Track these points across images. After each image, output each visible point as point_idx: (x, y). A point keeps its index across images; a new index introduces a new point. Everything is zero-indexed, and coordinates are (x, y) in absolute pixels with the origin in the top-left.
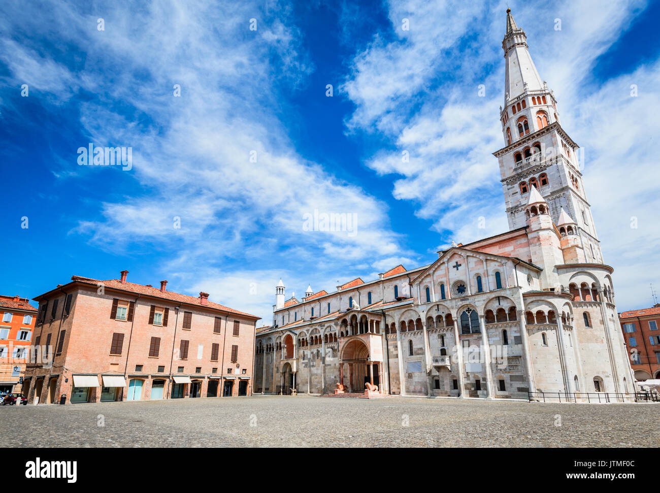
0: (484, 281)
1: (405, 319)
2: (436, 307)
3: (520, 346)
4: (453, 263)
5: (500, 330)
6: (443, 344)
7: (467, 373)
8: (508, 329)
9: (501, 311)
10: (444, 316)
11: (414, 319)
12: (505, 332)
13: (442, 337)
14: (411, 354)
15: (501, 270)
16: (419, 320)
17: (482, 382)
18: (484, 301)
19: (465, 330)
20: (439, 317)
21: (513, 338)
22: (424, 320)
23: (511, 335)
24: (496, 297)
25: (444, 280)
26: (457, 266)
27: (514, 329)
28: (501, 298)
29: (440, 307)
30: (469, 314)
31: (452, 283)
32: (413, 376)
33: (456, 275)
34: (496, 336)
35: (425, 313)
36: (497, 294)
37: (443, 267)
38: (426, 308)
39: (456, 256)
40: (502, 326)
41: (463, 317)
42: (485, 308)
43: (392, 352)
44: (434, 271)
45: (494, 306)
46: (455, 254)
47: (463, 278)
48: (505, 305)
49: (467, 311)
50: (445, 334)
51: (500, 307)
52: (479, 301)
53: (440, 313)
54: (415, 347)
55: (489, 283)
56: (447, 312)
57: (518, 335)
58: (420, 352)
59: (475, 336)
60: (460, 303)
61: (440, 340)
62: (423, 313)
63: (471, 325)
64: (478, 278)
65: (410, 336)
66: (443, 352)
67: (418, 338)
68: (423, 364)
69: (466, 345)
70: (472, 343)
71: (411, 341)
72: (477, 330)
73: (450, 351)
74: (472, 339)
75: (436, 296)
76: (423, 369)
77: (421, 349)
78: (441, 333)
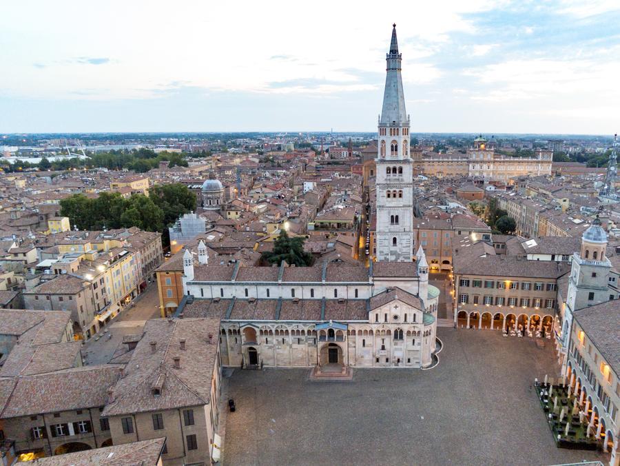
0: (408, 317)
1: (362, 329)
2: (382, 326)
3: (419, 346)
4: (394, 305)
5: (412, 339)
6: (383, 343)
7: (395, 356)
9: (414, 332)
10: (386, 330)
11: (368, 330)
12: (414, 340)
13: (383, 340)
14: (364, 346)
15: (417, 314)
16: (371, 331)
17: (401, 359)
19: (396, 337)
20: (383, 331)
22: (374, 331)
23: (416, 342)
24: (413, 326)
25: (388, 313)
26: (396, 307)
27: (418, 339)
28: (415, 327)
30: (399, 331)
31: (393, 314)
33: (395, 312)
34: (410, 341)
37: (389, 306)
39: (397, 302)
40: (413, 337)
41: (396, 331)
42: (407, 329)
43: (351, 345)
45: (412, 330)
47: (398, 313)
48: (417, 330)
49: (398, 329)
50: (385, 338)
51: (414, 330)
52: (405, 326)
53: (384, 329)
54: (366, 343)
55: (410, 319)
56: (388, 329)
57: (419, 341)
58: (369, 346)
59: (401, 341)
60: (396, 327)
62: (375, 328)
63: (399, 335)
64: (406, 315)
65: (364, 337)
66: (383, 348)
67: (369, 340)
68: (371, 352)
69: (396, 344)
70: (399, 344)
71: (364, 341)
72: (401, 338)
73: (387, 346)
74: (399, 342)
75: (382, 320)
76: (371, 354)
77: (371, 344)
78: (383, 337)
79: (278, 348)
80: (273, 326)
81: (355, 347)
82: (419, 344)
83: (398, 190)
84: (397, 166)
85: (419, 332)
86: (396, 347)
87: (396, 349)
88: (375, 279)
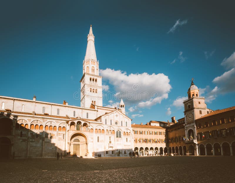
1: (98, 128)
2: (110, 127)
6: (110, 139)
8: (128, 138)
9: (127, 132)
10: (112, 131)
11: (101, 129)
14: (98, 141)
16: (103, 130)
17: (121, 152)
19: (117, 137)
20: (110, 131)
22: (105, 130)
23: (128, 140)
25: (112, 119)
26: (117, 116)
28: (127, 129)
30: (119, 132)
31: (115, 121)
33: (116, 119)
34: (125, 139)
37: (113, 114)
40: (126, 137)
41: (117, 132)
42: (123, 131)
46: (117, 112)
47: (118, 120)
49: (118, 130)
53: (111, 129)
54: (100, 139)
56: (113, 129)
62: (105, 127)
63: (119, 135)
64: (122, 122)
65: (98, 135)
66: (110, 142)
67: (102, 136)
69: (118, 141)
71: (98, 137)
72: (120, 137)
73: (113, 142)
74: (119, 139)
75: (109, 123)
77: (102, 140)
78: (110, 136)
80: (29, 120)
82: (130, 141)
83: (95, 89)
84: (95, 78)
86: (118, 142)
87: (118, 144)
88: (98, 107)
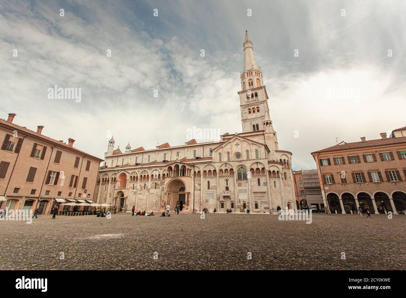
0: (250, 153)
1: (206, 169)
2: (225, 165)
3: (266, 187)
4: (235, 143)
5: (257, 179)
6: (227, 184)
7: (239, 200)
8: (260, 178)
9: (258, 169)
10: (229, 169)
11: (212, 170)
12: (259, 179)
13: (227, 180)
14: (209, 188)
15: (259, 149)
16: (215, 171)
17: (247, 204)
18: (250, 163)
19: (239, 178)
20: (226, 170)
21: (263, 183)
22: (218, 171)
23: (262, 181)
24: (256, 163)
25: (230, 151)
26: (237, 145)
27: (264, 178)
28: (258, 163)
29: (227, 164)
30: (242, 170)
31: (234, 153)
32: (209, 201)
33: (236, 149)
34: (255, 181)
35: (219, 167)
36: (257, 161)
37: (229, 144)
38: (219, 165)
39: (237, 140)
40: (258, 176)
41: (239, 170)
42: (250, 167)
43: (197, 187)
44: (225, 146)
45: (255, 167)
46: (237, 138)
47: (240, 151)
48: (260, 167)
49: (241, 168)
50: (229, 179)
51: (258, 167)
52: (247, 164)
53: (227, 168)
54: (211, 185)
55: (252, 155)
56: (231, 168)
57: (265, 181)
58: (214, 188)
59: (245, 181)
60: (238, 164)
61: (226, 182)
62: (217, 167)
63: (242, 177)
64: (248, 152)
65: (208, 179)
66: (227, 188)
67: (213, 181)
68: (215, 194)
69: (240, 185)
70: (243, 185)
71: (208, 182)
72: (245, 177)
73: (231, 188)
74: (243, 182)
75: (225, 158)
76: (215, 197)
77: (215, 186)
78: (227, 178)
79: (140, 194)
80: (139, 172)
81: (200, 190)
85: (263, 169)
86: (240, 188)
87: (240, 191)
